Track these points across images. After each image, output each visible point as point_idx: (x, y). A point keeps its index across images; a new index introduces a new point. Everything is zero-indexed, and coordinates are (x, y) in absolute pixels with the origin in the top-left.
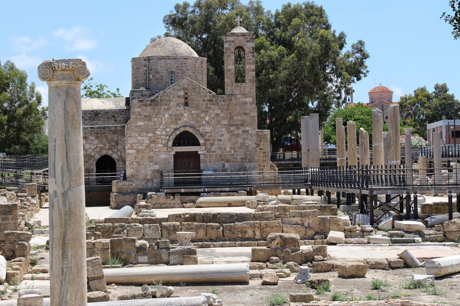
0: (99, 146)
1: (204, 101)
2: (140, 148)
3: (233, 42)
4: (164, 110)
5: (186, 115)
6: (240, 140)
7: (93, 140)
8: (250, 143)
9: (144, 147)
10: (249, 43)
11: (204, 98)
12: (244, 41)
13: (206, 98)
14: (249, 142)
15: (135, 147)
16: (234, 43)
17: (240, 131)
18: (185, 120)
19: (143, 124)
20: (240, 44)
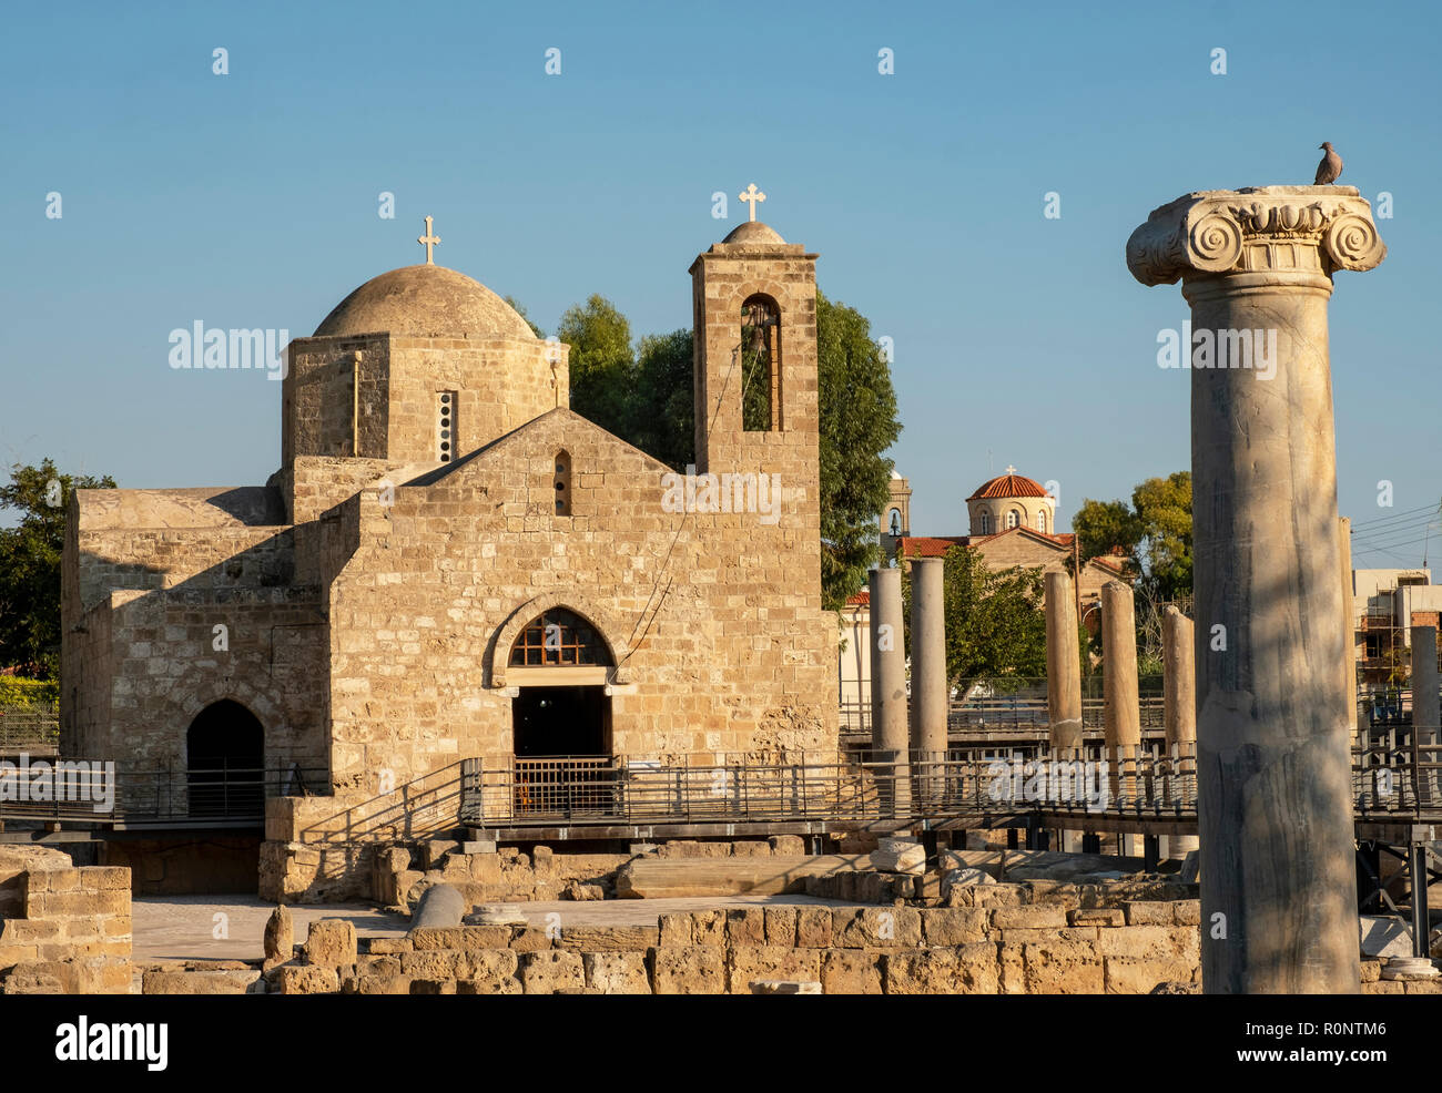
0: (200, 664)
1: (628, 496)
2: (387, 671)
3: (737, 278)
4: (479, 530)
5: (560, 548)
6: (763, 645)
7: (177, 644)
8: (797, 654)
9: (401, 670)
10: (795, 285)
11: (630, 487)
12: (776, 278)
13: (637, 488)
14: (793, 653)
15: (368, 667)
16: (740, 285)
17: (763, 612)
18: (557, 566)
19: (398, 581)
20: (763, 286)
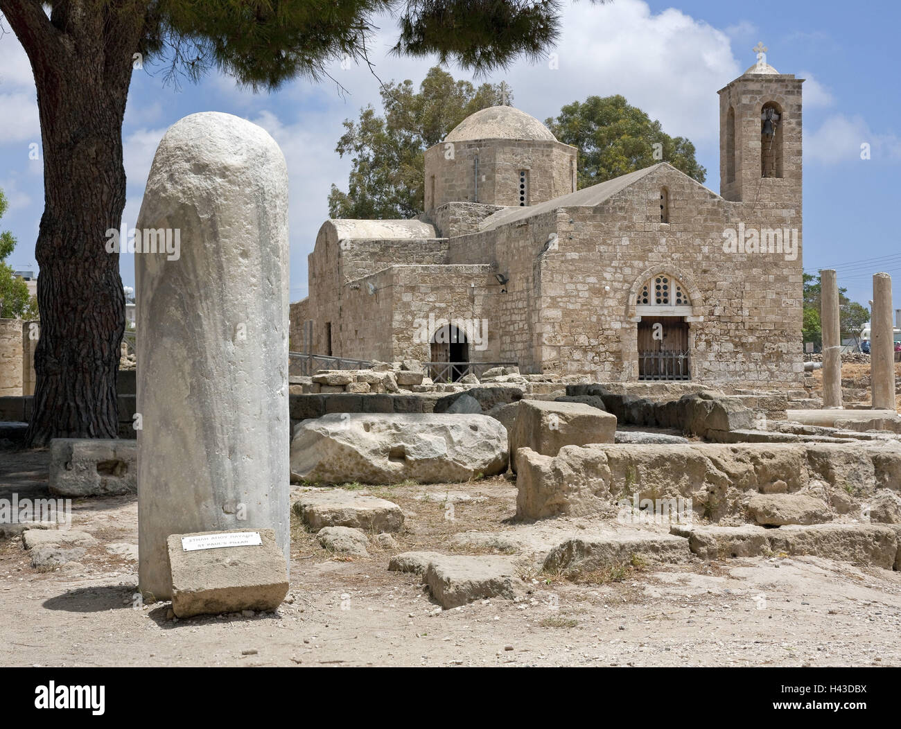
0: (437, 305)
1: (700, 213)
2: (571, 307)
3: (760, 92)
4: (620, 229)
5: (663, 241)
6: (771, 295)
7: (426, 294)
8: (790, 301)
9: (578, 306)
10: (791, 97)
11: (701, 207)
12: (781, 93)
13: (704, 207)
14: (787, 300)
15: (561, 304)
16: (761, 96)
17: (771, 278)
18: (662, 250)
19: (577, 257)
20: (773, 98)
